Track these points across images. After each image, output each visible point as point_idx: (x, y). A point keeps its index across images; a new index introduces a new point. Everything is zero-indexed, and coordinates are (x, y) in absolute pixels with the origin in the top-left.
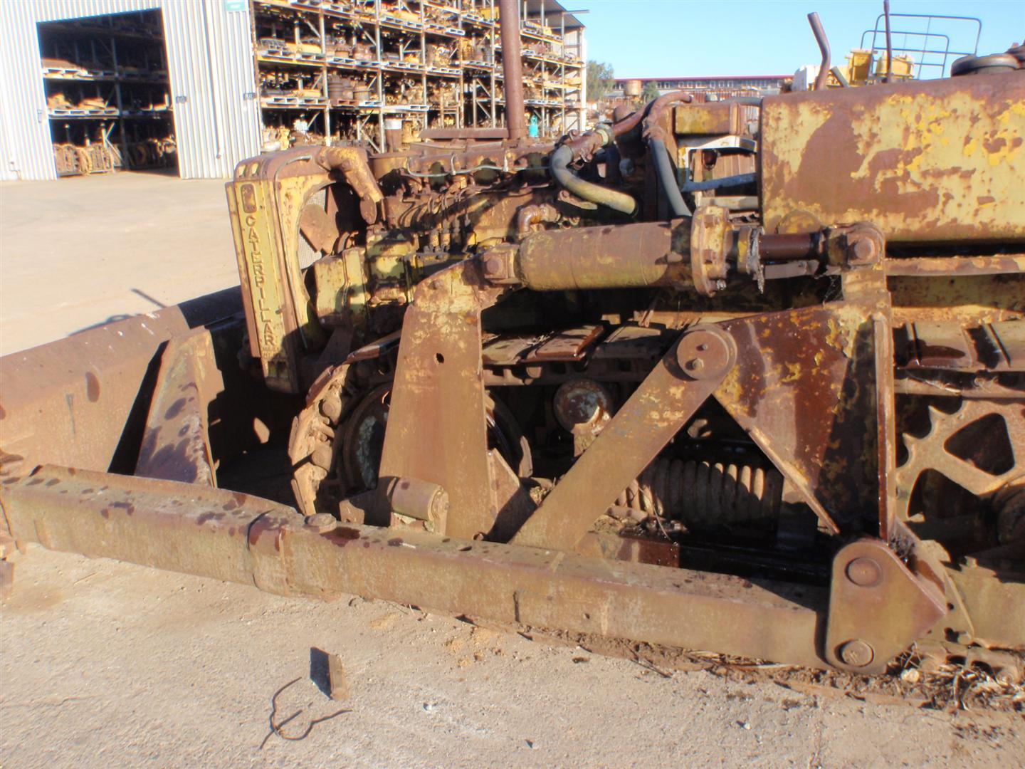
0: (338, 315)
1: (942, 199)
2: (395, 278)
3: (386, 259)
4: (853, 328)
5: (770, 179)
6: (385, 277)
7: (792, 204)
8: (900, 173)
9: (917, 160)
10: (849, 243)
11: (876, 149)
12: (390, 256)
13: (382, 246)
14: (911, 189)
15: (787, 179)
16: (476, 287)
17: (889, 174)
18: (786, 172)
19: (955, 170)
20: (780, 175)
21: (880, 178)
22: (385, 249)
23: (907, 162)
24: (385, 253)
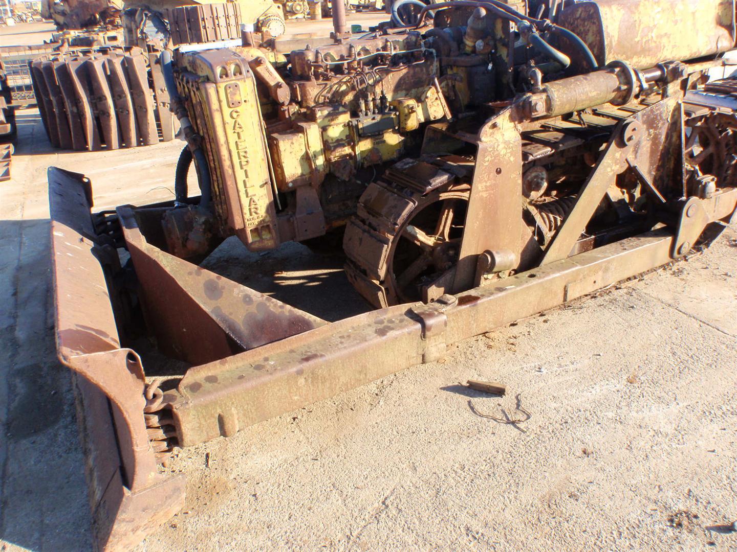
0: (304, 177)
1: (662, 48)
2: (342, 140)
3: (335, 127)
4: (671, 109)
5: (608, 44)
6: (334, 141)
7: (616, 56)
8: (650, 37)
9: (655, 31)
10: (680, 70)
11: (642, 26)
12: (337, 125)
13: (330, 118)
14: (653, 44)
15: (614, 44)
16: (516, 122)
17: (647, 39)
18: (613, 41)
19: (666, 34)
20: (611, 42)
21: (644, 40)
22: (332, 120)
23: (652, 32)
24: (332, 123)
